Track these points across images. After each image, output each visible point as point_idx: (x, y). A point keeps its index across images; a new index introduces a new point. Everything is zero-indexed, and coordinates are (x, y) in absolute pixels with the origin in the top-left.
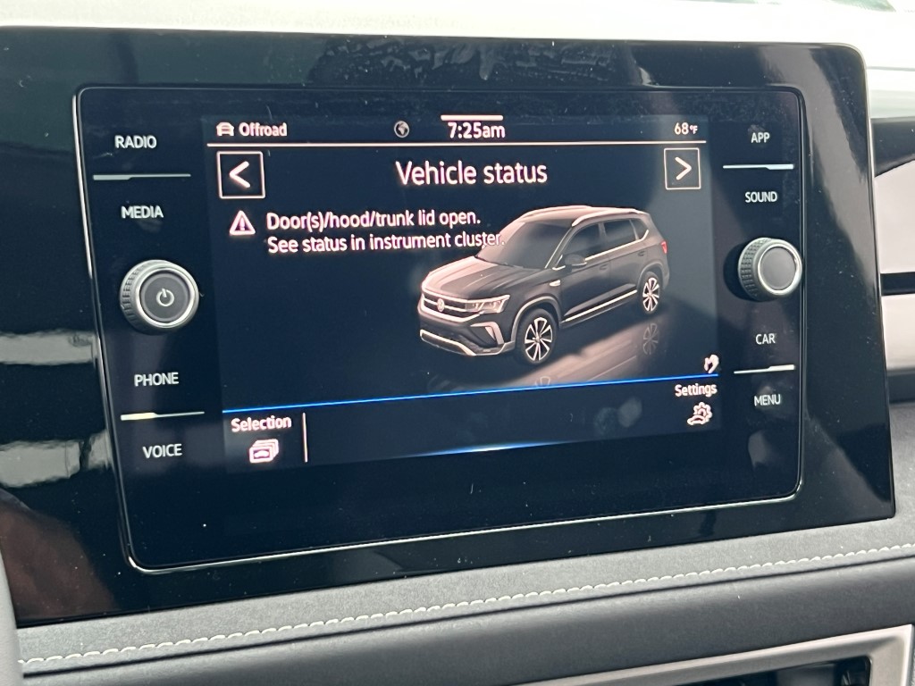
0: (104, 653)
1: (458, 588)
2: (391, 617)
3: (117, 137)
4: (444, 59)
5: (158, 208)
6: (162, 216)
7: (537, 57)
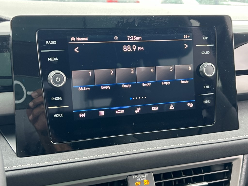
0: (44, 163)
1: (130, 147)
2: (114, 154)
3: (47, 41)
4: (126, 21)
5: (57, 58)
6: (58, 60)
7: (149, 20)
